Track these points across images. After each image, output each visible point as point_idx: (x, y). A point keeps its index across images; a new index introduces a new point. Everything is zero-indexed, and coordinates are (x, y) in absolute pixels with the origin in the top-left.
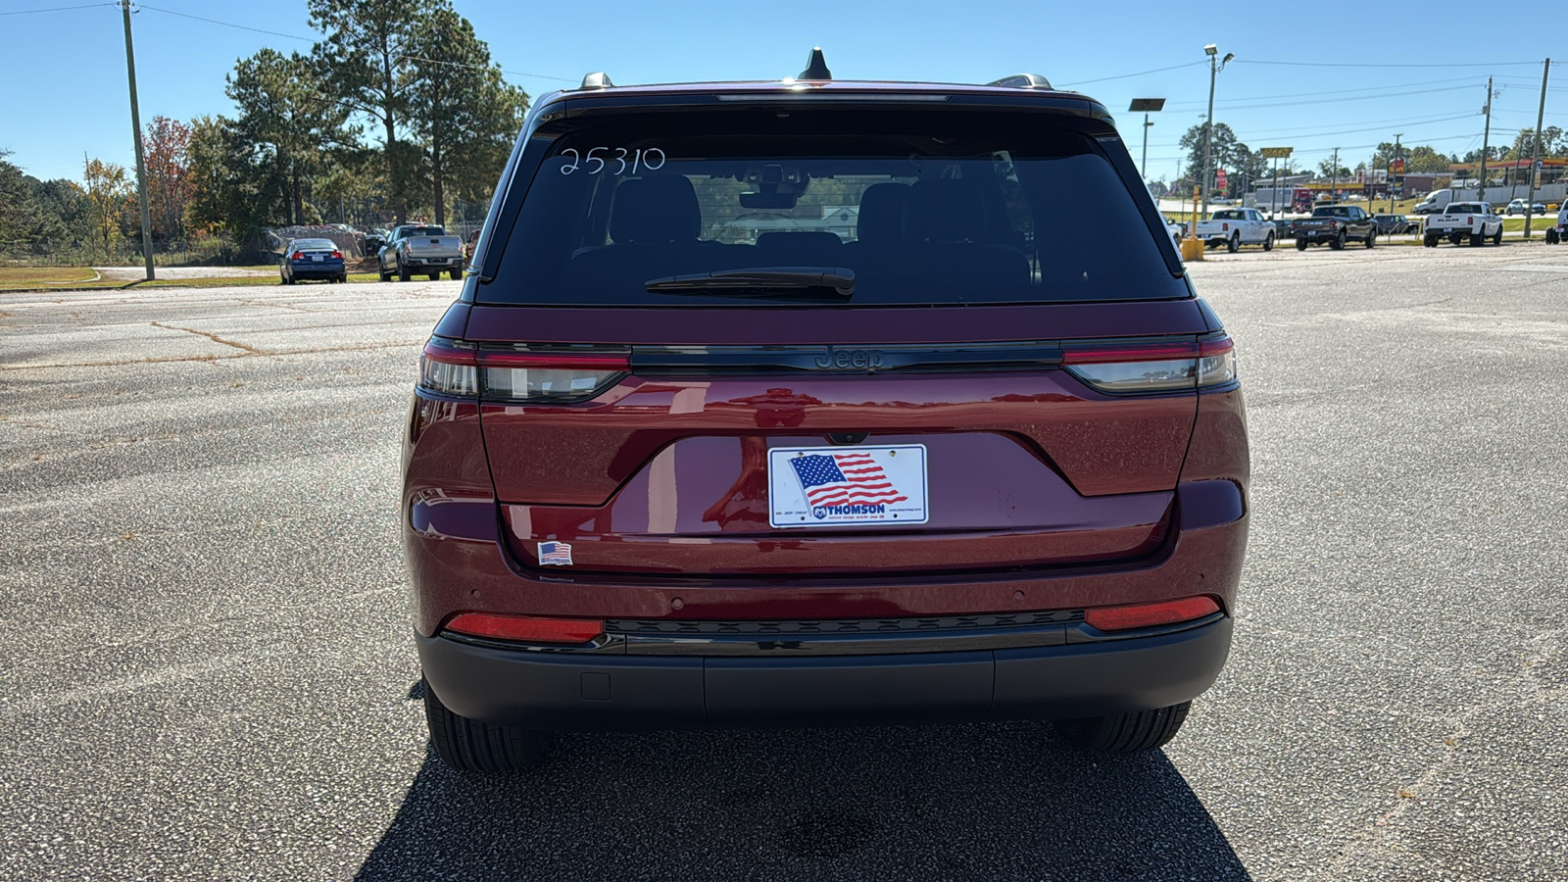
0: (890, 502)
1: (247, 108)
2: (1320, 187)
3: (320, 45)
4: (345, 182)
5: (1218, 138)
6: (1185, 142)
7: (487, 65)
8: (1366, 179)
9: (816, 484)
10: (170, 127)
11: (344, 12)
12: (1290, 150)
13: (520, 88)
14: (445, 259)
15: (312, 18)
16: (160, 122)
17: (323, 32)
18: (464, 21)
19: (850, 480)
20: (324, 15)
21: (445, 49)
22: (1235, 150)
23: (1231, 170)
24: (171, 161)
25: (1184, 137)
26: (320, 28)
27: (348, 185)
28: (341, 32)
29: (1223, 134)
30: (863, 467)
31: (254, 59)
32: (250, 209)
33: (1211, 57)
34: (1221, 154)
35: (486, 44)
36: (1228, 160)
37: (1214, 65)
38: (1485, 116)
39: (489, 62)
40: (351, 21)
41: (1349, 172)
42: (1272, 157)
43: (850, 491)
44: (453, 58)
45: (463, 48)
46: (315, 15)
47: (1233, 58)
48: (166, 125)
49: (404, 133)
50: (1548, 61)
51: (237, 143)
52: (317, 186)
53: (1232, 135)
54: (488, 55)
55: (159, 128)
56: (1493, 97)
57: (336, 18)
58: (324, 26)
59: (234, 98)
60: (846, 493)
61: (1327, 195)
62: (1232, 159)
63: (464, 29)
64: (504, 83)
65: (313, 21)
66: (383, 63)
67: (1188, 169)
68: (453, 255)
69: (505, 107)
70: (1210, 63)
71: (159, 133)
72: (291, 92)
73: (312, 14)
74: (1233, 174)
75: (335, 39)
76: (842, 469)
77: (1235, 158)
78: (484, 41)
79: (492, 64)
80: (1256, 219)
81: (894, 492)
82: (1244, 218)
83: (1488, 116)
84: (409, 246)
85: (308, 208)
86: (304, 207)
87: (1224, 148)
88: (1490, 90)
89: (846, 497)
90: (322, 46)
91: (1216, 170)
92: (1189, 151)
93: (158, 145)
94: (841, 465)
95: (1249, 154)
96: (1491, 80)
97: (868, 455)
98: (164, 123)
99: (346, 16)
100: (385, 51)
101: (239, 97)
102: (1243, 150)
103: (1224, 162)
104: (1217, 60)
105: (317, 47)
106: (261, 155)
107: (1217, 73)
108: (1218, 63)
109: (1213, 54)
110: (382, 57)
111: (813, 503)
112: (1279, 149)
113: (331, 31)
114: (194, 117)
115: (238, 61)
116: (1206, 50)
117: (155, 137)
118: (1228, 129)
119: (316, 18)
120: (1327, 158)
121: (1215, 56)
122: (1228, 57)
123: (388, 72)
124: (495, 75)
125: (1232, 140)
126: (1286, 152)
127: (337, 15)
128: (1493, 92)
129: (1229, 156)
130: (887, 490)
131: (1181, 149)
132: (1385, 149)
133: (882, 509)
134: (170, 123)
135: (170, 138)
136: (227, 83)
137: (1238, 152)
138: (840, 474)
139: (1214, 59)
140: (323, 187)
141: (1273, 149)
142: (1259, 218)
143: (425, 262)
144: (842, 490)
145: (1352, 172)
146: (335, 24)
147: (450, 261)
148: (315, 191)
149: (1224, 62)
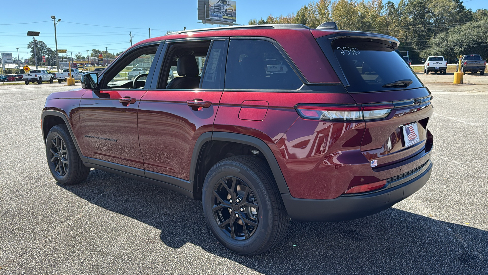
2: (78, 62)
5: (40, 46)
6: (29, 46)
8: (91, 60)
12: (66, 50)
22: (47, 50)
23: (47, 56)
25: (28, 45)
29: (42, 45)
30: (412, 129)
33: (53, 19)
34: (42, 51)
36: (45, 53)
37: (55, 22)
38: (131, 43)
41: (84, 58)
42: (61, 52)
47: (61, 21)
50: (150, 29)
53: (45, 45)
56: (132, 38)
61: (80, 65)
62: (46, 53)
67: (31, 55)
70: (53, 21)
74: (47, 58)
77: (47, 52)
80: (77, 72)
82: (74, 72)
83: (132, 43)
87: (43, 49)
88: (131, 36)
91: (42, 56)
92: (30, 49)
95: (52, 51)
96: (131, 33)
102: (49, 50)
103: (43, 54)
104: (56, 21)
107: (56, 25)
108: (56, 22)
109: (54, 19)
111: (409, 139)
112: (62, 50)
116: (51, 17)
118: (43, 43)
120: (77, 53)
121: (55, 19)
122: (59, 20)
125: (46, 47)
126: (65, 51)
128: (132, 36)
129: (45, 52)
130: (415, 134)
131: (28, 49)
132: (94, 51)
137: (48, 51)
139: (54, 20)
141: (61, 50)
142: (78, 72)
145: (86, 58)
149: (58, 21)
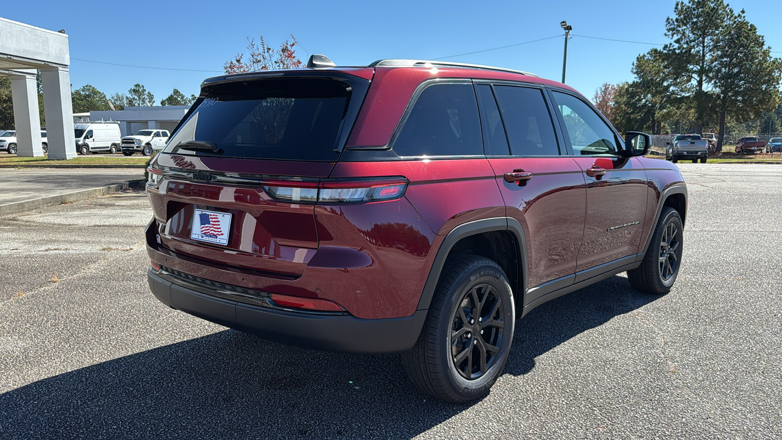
0: (219, 235)
1: (640, 78)
3: (667, 45)
4: (672, 113)
7: (762, 48)
9: (204, 224)
10: (610, 88)
11: (684, 27)
13: (780, 59)
14: (697, 152)
15: (666, 32)
16: (606, 86)
17: (672, 38)
18: (752, 26)
19: (212, 224)
20: (673, 29)
21: (736, 41)
24: (608, 104)
26: (671, 36)
27: (674, 114)
28: (681, 37)
30: (215, 220)
31: (647, 54)
32: (634, 127)
35: (763, 37)
39: (764, 46)
40: (687, 32)
43: (211, 229)
44: (742, 46)
45: (747, 40)
46: (669, 30)
48: (608, 88)
49: (707, 87)
51: (632, 95)
52: (658, 115)
54: (763, 42)
55: (605, 89)
57: (679, 31)
58: (673, 35)
59: (635, 73)
60: (209, 229)
63: (751, 30)
64: (771, 58)
65: (667, 33)
66: (701, 52)
68: (701, 150)
69: (768, 70)
71: (604, 91)
72: (651, 69)
73: (667, 29)
75: (677, 41)
76: (211, 220)
78: (762, 35)
79: (765, 47)
81: (221, 231)
84: (678, 145)
85: (664, 126)
86: (662, 125)
89: (209, 231)
90: (669, 45)
93: (603, 97)
94: (211, 218)
97: (217, 216)
98: (607, 86)
99: (685, 29)
100: (704, 45)
101: (636, 73)
105: (666, 46)
106: (644, 101)
110: (701, 48)
111: (202, 231)
113: (676, 37)
114: (618, 83)
115: (639, 55)
117: (602, 93)
119: (669, 31)
123: (704, 56)
124: (766, 54)
127: (680, 29)
130: (219, 230)
133: (217, 237)
134: (610, 87)
135: (609, 94)
136: (632, 66)
138: (209, 222)
140: (661, 116)
143: (685, 153)
144: (209, 228)
146: (679, 34)
147: (699, 153)
148: (656, 118)
